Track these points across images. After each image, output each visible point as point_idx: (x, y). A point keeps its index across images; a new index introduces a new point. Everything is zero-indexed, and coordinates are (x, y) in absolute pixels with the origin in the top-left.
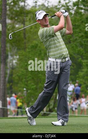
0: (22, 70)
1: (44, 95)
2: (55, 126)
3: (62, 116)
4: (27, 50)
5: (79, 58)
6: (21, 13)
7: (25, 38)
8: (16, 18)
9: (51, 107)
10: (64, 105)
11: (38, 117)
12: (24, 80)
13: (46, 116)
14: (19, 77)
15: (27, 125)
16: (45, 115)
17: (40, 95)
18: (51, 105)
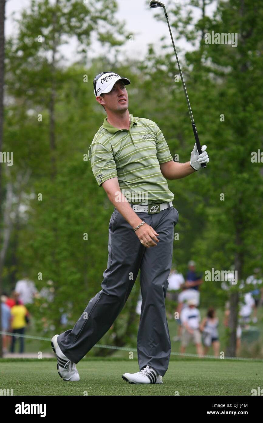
0: (45, 231)
1: (103, 302)
2: (132, 385)
3: (150, 358)
4: (60, 178)
5: (199, 201)
6: (45, 80)
7: (54, 146)
8: (30, 92)
9: (121, 332)
10: (156, 328)
11: (86, 360)
12: (49, 259)
13: (107, 358)
14: (36, 250)
15: (55, 381)
16: (103, 354)
17: (91, 301)
18: (121, 327)
